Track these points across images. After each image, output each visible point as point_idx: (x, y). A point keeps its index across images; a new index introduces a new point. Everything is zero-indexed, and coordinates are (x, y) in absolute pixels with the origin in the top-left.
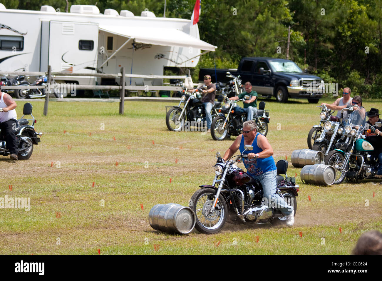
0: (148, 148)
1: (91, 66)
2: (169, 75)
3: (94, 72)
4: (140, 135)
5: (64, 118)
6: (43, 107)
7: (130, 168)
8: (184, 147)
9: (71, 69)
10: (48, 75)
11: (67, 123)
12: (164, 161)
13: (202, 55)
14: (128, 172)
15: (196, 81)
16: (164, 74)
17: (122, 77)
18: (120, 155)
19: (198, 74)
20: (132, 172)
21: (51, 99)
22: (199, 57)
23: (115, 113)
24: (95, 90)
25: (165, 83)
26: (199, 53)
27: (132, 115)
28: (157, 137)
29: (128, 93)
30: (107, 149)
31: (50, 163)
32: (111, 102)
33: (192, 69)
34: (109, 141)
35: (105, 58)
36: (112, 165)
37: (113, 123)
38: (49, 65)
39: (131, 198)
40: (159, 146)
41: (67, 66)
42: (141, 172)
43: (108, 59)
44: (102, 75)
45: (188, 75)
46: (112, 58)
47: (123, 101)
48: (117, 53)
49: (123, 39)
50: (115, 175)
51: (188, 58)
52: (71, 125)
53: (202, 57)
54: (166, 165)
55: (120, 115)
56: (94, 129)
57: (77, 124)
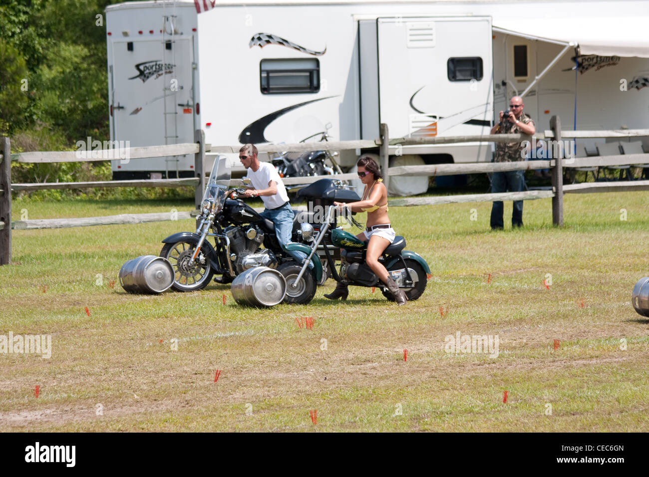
1: (481, 118)
3: (487, 131)
4: (607, 272)
7: (588, 352)
9: (434, 127)
10: (381, 145)
14: (584, 361)
18: (563, 323)
20: (594, 361)
23: (544, 223)
27: (583, 227)
29: (571, 175)
30: (530, 310)
31: (401, 351)
32: (533, 199)
34: (535, 291)
36: (545, 347)
37: (541, 249)
38: (382, 122)
41: (425, 121)
42: (614, 360)
46: (526, 96)
47: (561, 193)
48: (539, 83)
49: (549, 48)
52: (442, 259)
55: (556, 227)
56: (496, 265)
57: (457, 256)
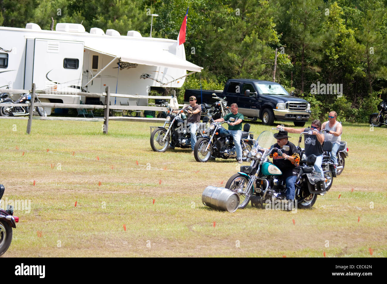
0: (132, 169)
1: (76, 85)
2: (155, 95)
4: (124, 155)
5: (47, 136)
6: (27, 125)
7: (113, 188)
8: (168, 167)
10: (32, 93)
11: (51, 142)
12: (148, 182)
13: (188, 76)
14: (111, 192)
15: (182, 102)
16: (150, 94)
17: (106, 97)
18: (103, 175)
19: (184, 95)
20: (115, 192)
21: (35, 117)
22: (184, 78)
23: (99, 132)
25: (150, 104)
26: (185, 73)
27: (116, 135)
28: (141, 157)
29: (113, 113)
30: (90, 168)
31: (33, 181)
32: (96, 121)
33: (177, 90)
34: (93, 161)
35: (90, 76)
36: (95, 184)
37: (97, 143)
38: (33, 83)
39: (114, 218)
40: (143, 167)
42: (124, 192)
43: (93, 78)
44: (87, 94)
45: (173, 96)
46: (97, 77)
47: (108, 120)
48: (103, 72)
49: (108, 58)
50: (98, 195)
51: (174, 79)
52: (54, 144)
53: (187, 78)
54: (150, 186)
55: (105, 134)
56: (77, 148)
57: (61, 143)
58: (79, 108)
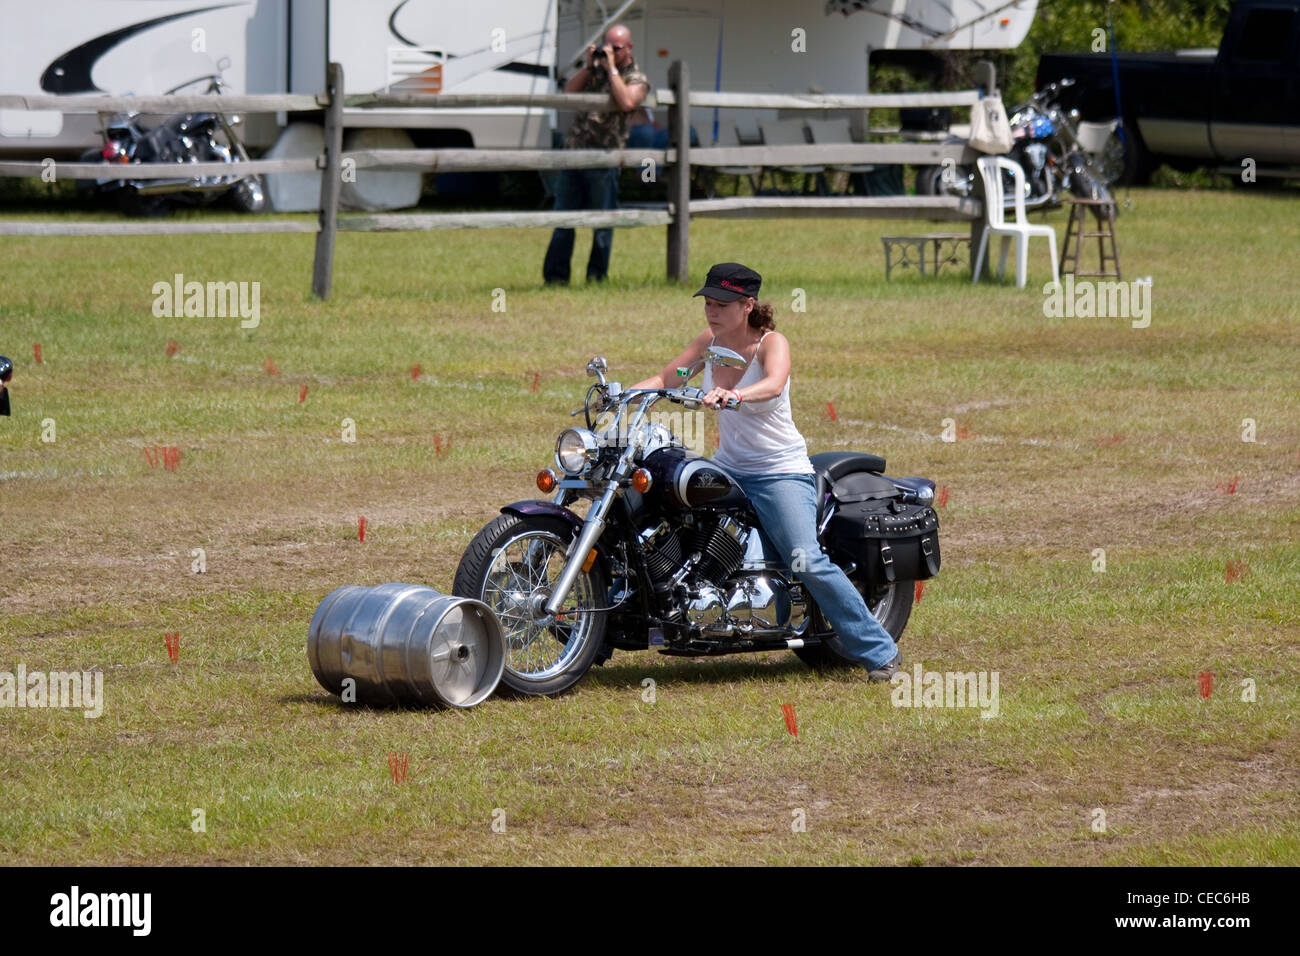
1: (531, 59)
2: (896, 88)
3: (543, 86)
5: (408, 307)
6: (311, 257)
8: (978, 427)
9: (435, 75)
10: (330, 105)
11: (425, 331)
16: (874, 86)
17: (674, 110)
19: (1031, 80)
21: (348, 217)
23: (649, 276)
24: (548, 173)
25: (879, 130)
28: (848, 385)
29: (706, 182)
31: (353, 520)
32: (630, 227)
33: (1003, 59)
35: (590, 17)
37: (641, 327)
38: (333, 59)
40: (859, 428)
41: (418, 61)
45: (984, 90)
46: (625, 18)
47: (684, 218)
51: (982, 7)
52: (442, 340)
55: (673, 284)
56: (551, 357)
57: (473, 335)
58: (549, 166)
